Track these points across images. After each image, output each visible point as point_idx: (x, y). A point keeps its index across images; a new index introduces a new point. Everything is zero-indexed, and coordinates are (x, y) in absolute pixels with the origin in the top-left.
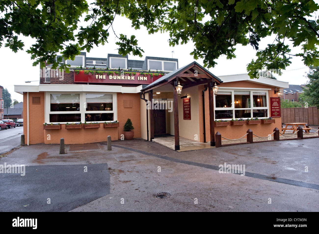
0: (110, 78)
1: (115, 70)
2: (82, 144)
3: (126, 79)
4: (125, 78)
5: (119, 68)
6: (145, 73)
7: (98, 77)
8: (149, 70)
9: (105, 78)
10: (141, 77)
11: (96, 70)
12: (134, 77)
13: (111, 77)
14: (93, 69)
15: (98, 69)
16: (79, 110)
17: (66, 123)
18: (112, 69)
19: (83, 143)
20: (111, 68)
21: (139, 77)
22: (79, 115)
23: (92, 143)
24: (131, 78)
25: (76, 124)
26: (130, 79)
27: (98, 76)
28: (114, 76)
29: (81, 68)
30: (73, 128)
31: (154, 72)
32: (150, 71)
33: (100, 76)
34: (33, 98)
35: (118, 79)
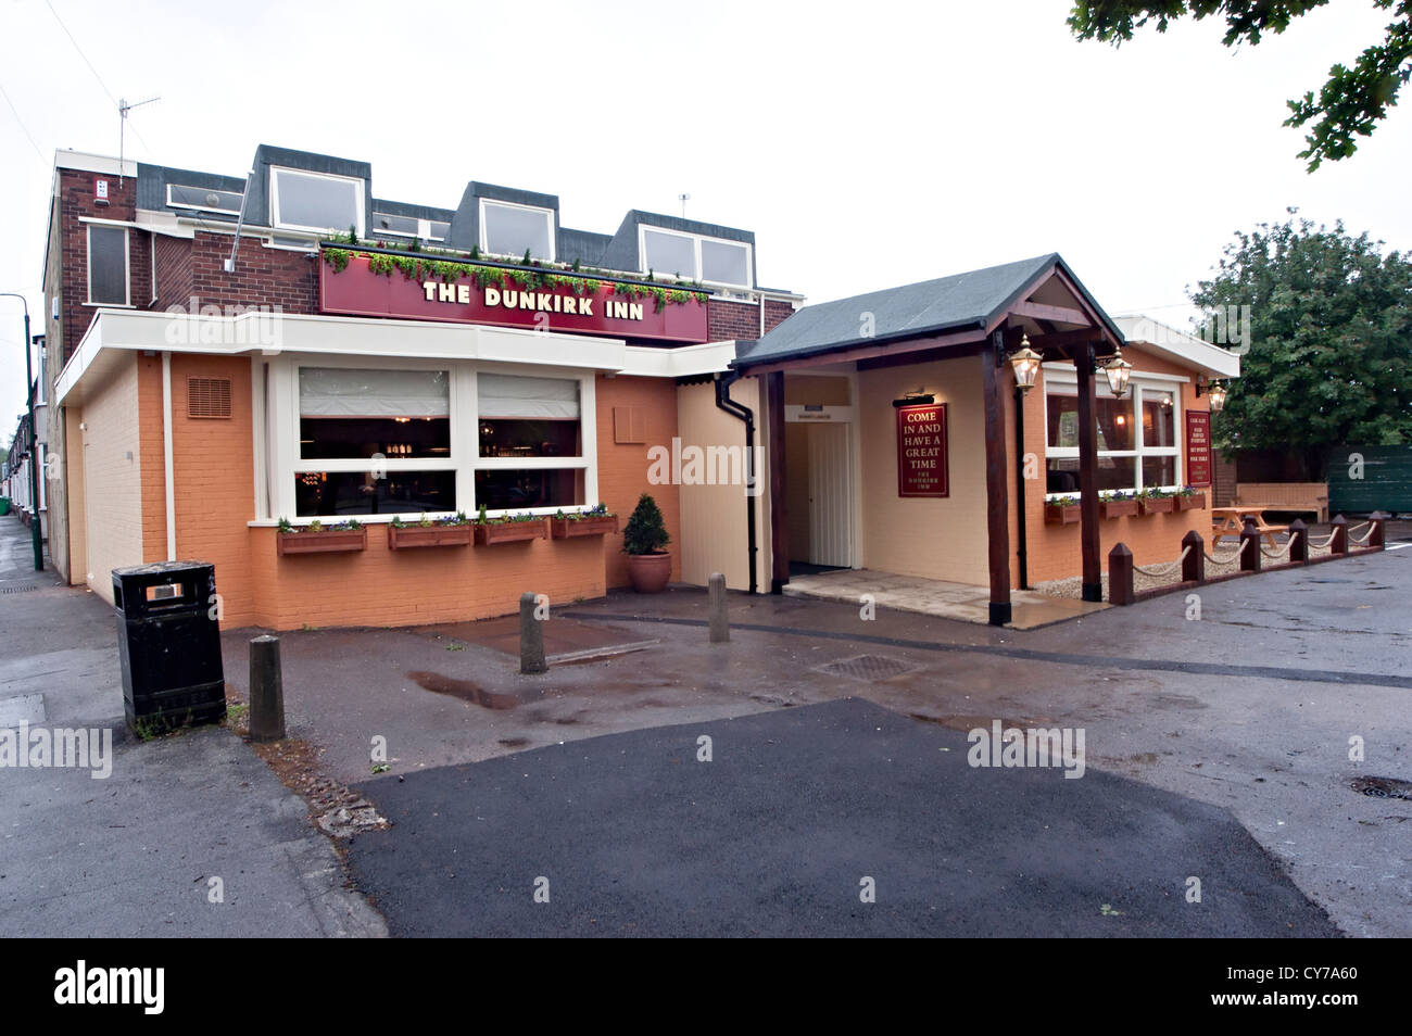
0: (489, 302)
1: (507, 264)
2: (466, 622)
3: (557, 309)
4: (552, 302)
5: (527, 255)
6: (634, 288)
7: (437, 291)
8: (647, 273)
9: (467, 301)
10: (617, 304)
11: (421, 254)
12: (589, 301)
13: (493, 297)
14: (410, 249)
15: (431, 252)
16: (447, 454)
17: (388, 518)
18: (497, 256)
19: (470, 616)
20: (486, 252)
21: (609, 304)
22: (449, 477)
23: (507, 612)
24: (577, 307)
25: (437, 523)
26: (574, 311)
27: (433, 285)
28: (506, 293)
29: (353, 239)
30: (433, 543)
31: (665, 282)
32: (651, 277)
33: (442, 286)
34: (193, 383)
35: (523, 306)
